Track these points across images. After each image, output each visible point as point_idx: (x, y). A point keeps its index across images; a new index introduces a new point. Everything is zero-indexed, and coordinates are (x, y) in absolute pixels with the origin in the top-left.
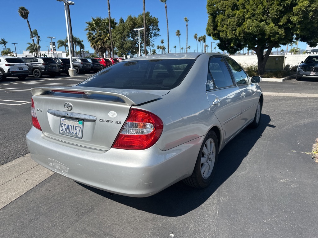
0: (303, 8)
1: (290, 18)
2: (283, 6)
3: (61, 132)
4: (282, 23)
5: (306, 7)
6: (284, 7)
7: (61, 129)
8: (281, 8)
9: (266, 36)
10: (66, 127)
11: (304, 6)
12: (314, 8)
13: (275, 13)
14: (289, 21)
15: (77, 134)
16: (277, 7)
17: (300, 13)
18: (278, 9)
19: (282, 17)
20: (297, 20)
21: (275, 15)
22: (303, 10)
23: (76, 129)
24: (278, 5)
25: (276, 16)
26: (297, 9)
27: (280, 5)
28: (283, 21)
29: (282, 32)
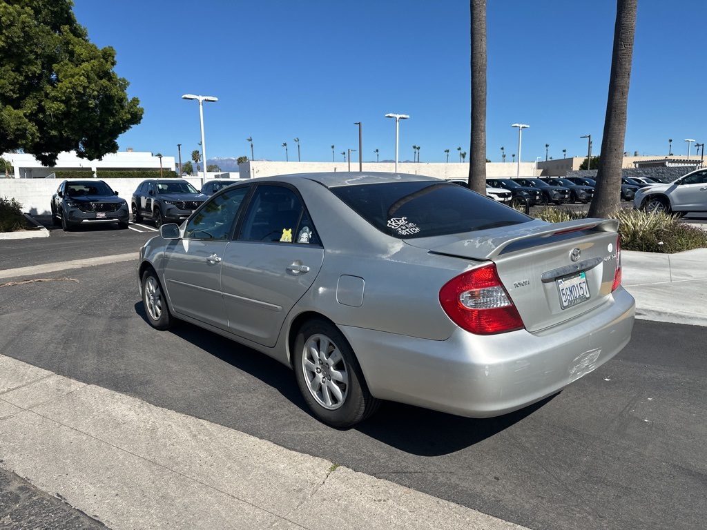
0: (80, 89)
1: (43, 103)
2: (24, 74)
3: (565, 304)
4: (29, 111)
5: (85, 88)
6: (27, 77)
7: (564, 299)
8: (21, 78)
9: (8, 135)
10: (569, 293)
11: (81, 85)
12: (96, 93)
13: (12, 88)
14: (41, 109)
15: (585, 294)
16: (13, 74)
17: (73, 96)
18: (15, 78)
19: (24, 98)
20: (58, 109)
21: (11, 90)
22: (79, 93)
23: (581, 288)
24: (13, 71)
25: (14, 93)
26: (67, 88)
27: (17, 70)
28: (30, 105)
29: (32, 128)
